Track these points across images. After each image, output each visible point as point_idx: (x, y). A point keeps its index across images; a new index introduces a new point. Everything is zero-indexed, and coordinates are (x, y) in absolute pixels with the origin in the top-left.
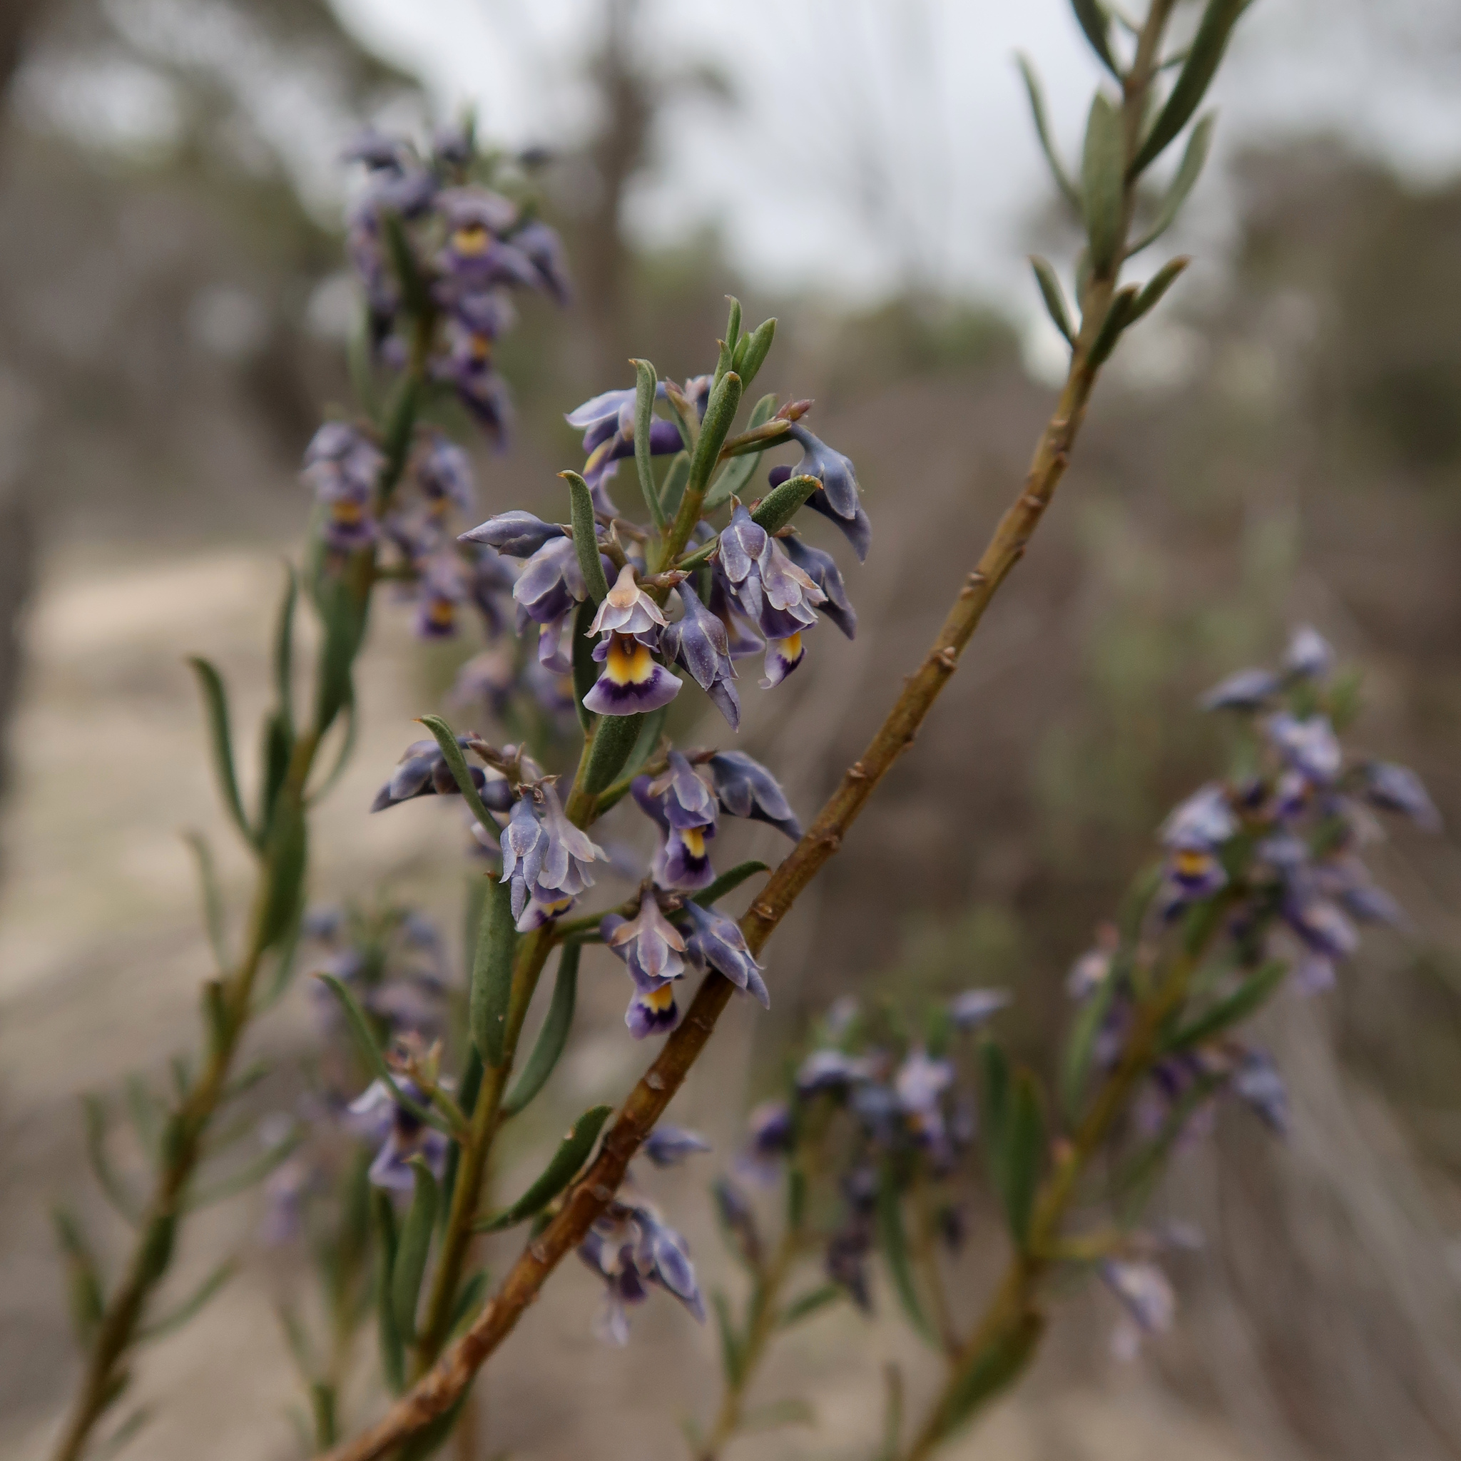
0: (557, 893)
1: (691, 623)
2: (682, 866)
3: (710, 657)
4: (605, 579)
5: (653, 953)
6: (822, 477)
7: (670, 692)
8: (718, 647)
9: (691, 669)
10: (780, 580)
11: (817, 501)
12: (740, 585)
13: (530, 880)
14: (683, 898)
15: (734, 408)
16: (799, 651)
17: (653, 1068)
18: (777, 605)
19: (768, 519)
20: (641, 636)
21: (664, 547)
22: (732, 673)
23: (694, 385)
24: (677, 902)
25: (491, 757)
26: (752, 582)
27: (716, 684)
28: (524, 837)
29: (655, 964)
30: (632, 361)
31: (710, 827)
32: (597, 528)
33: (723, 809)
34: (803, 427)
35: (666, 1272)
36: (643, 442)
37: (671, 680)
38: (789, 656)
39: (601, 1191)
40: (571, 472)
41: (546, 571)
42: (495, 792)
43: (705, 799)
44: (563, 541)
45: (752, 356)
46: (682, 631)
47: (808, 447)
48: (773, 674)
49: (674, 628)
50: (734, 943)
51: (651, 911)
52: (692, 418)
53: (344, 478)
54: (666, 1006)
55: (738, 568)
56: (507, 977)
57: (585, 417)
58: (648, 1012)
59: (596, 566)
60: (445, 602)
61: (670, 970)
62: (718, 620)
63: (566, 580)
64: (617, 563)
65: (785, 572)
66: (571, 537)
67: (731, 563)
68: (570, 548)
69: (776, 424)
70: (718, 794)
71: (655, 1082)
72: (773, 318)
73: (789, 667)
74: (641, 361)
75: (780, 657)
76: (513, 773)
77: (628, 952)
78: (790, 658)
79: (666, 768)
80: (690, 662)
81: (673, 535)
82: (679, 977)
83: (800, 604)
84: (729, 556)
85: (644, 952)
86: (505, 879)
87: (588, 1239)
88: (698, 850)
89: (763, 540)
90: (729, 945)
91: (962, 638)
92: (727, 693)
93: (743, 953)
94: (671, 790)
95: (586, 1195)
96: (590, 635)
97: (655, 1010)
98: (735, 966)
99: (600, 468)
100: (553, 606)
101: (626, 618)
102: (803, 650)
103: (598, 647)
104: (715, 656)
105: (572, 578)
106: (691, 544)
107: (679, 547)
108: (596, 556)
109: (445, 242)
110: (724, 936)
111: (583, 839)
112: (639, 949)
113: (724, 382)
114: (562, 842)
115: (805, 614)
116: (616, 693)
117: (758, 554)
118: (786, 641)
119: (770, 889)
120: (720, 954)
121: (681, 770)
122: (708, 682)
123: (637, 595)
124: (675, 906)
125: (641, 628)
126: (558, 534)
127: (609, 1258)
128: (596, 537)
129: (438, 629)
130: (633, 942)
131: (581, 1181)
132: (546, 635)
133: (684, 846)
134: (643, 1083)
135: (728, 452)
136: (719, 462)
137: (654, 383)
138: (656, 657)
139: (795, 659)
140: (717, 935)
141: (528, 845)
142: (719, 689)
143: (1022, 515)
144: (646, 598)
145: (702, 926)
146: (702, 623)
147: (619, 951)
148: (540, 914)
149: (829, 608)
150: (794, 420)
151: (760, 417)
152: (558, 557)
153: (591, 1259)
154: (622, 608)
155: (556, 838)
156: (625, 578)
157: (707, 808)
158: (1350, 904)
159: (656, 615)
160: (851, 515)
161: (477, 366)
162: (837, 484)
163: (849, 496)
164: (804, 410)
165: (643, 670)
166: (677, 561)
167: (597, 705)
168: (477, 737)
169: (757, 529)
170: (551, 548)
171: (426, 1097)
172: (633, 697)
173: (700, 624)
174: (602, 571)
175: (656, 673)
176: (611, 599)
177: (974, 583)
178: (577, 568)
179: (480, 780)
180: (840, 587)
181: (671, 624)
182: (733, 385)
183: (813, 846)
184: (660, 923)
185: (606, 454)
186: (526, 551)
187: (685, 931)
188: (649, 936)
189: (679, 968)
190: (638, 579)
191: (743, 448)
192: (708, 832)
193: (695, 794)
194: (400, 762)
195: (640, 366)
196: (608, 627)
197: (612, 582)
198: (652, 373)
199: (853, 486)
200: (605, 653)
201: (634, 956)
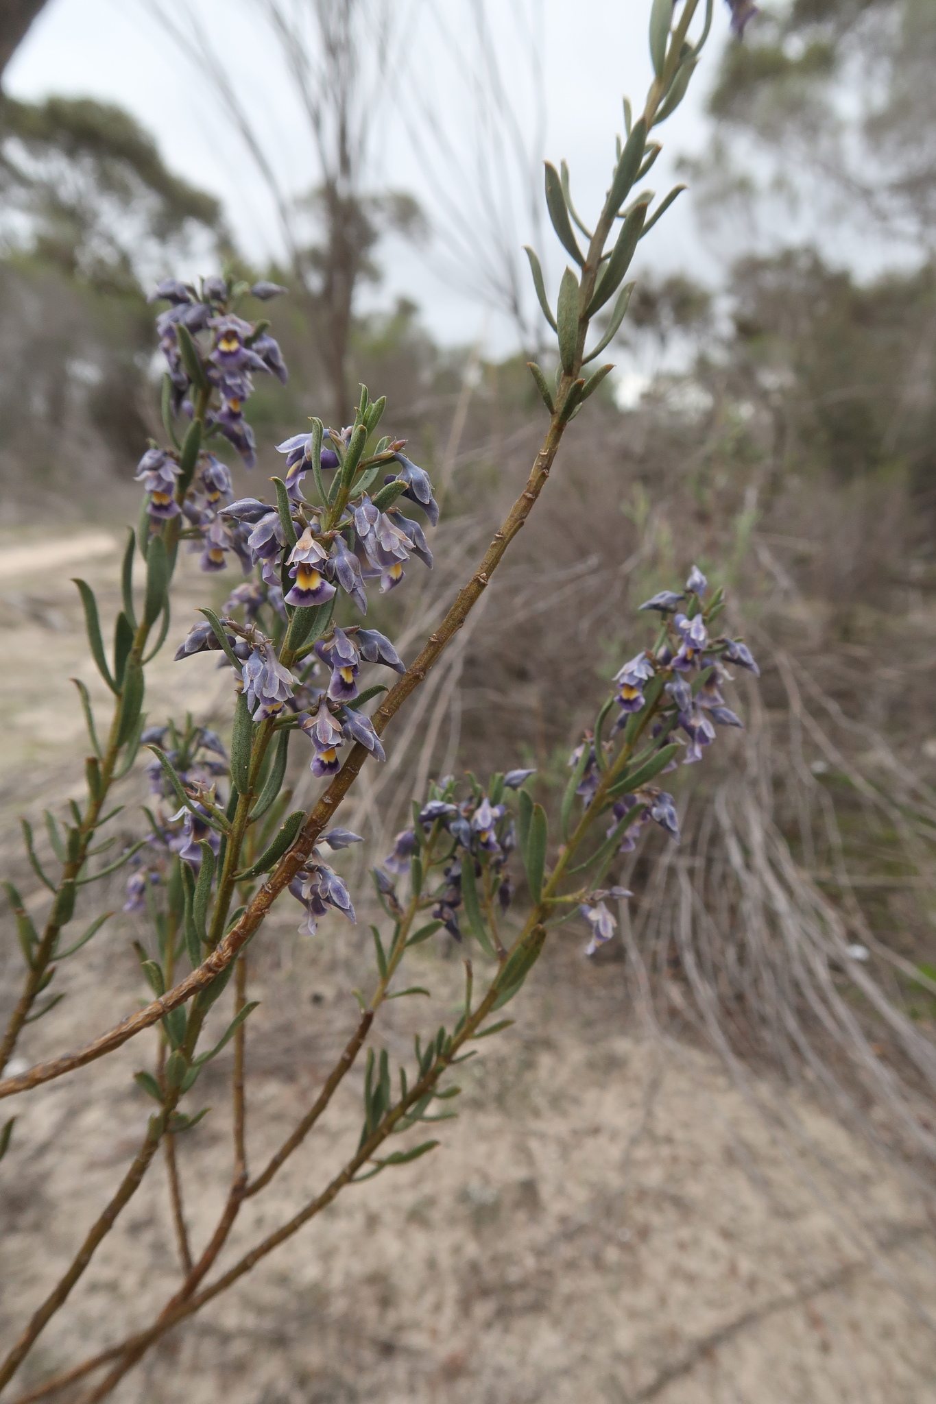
0: (273, 700)
1: (341, 558)
2: (340, 687)
3: (350, 576)
4: (296, 535)
5: (325, 732)
6: (411, 482)
7: (330, 594)
8: (355, 571)
9: (341, 582)
10: (388, 536)
11: (408, 493)
12: (365, 537)
13: (257, 692)
14: (341, 704)
15: (364, 444)
16: (400, 574)
17: (326, 793)
18: (386, 549)
19: (381, 504)
20: (314, 564)
21: (329, 518)
22: (363, 585)
23: (345, 431)
24: (338, 706)
25: (238, 630)
26: (371, 536)
27: (354, 590)
28: (254, 669)
29: (326, 738)
30: (310, 418)
31: (355, 666)
32: (291, 507)
33: (363, 658)
34: (402, 455)
35: (335, 898)
36: (316, 461)
37: (330, 588)
38: (394, 576)
39: (300, 856)
40: (276, 477)
41: (265, 530)
42: (240, 648)
43: (353, 652)
44: (275, 514)
45: (373, 417)
46: (336, 562)
47: (404, 465)
48: (385, 585)
49: (331, 561)
50: (368, 728)
51: (324, 710)
52: (342, 448)
53: (159, 479)
54: (332, 760)
55: (363, 529)
56: (248, 746)
57: (286, 447)
58: (322, 762)
59: (291, 528)
60: (219, 550)
61: (333, 741)
62: (355, 556)
63: (276, 535)
64: (303, 526)
65: (391, 532)
66: (278, 512)
67: (360, 526)
68: (278, 518)
69: (386, 452)
70: (360, 650)
71: (327, 800)
72: (382, 397)
73: (394, 582)
74: (314, 418)
75: (389, 576)
76: (250, 638)
77: (312, 732)
78: (394, 578)
79: (332, 637)
80: (340, 579)
81: (333, 512)
82: (338, 745)
83: (399, 548)
84: (359, 523)
85: (319, 732)
86: (244, 691)
87: (294, 882)
88: (349, 679)
89: (377, 514)
90: (364, 728)
91: (490, 569)
92: (359, 595)
93: (372, 732)
94: (334, 647)
95: (292, 858)
96: (288, 564)
97: (326, 762)
98: (368, 739)
99: (295, 475)
100: (270, 549)
101: (306, 555)
102: (402, 573)
103: (291, 570)
104: (353, 575)
105: (279, 534)
106: (343, 516)
107: (337, 518)
108: (291, 522)
109: (215, 346)
110: (361, 724)
111: (286, 672)
112: (318, 730)
113: (357, 430)
114: (276, 674)
115: (402, 554)
116: (301, 595)
117: (374, 522)
118: (392, 568)
119: (388, 700)
120: (359, 732)
121: (340, 637)
122: (350, 589)
123: (312, 543)
124: (337, 708)
125: (314, 560)
126: (270, 510)
127: (306, 893)
128: (290, 512)
129: (214, 564)
130: (314, 727)
131: (289, 852)
132: (266, 564)
133: (341, 676)
134: (322, 801)
135: (363, 467)
136: (357, 472)
137: (321, 430)
138: (323, 576)
139: (398, 577)
140: (357, 723)
141: (256, 674)
142: (355, 592)
143: (524, 502)
144: (317, 545)
145: (351, 719)
146: (346, 558)
147: (307, 732)
148: (265, 712)
149: (417, 551)
150: (397, 451)
151: (380, 449)
152: (272, 522)
153: (296, 893)
154: (304, 550)
155: (272, 672)
156: (307, 534)
157: (354, 657)
158: (712, 714)
159: (322, 554)
160: (427, 502)
161: (234, 416)
162: (420, 485)
163: (426, 492)
164: (402, 445)
165: (316, 583)
166: (335, 526)
167: (292, 601)
168: (231, 619)
169: (374, 508)
170: (268, 518)
171: (209, 813)
172: (310, 596)
173: (345, 559)
174: (294, 530)
175: (322, 584)
176: (298, 545)
177: (498, 538)
178: (281, 528)
179: (233, 643)
180: (423, 540)
181: (330, 558)
182: (362, 432)
183: (411, 677)
184: (329, 717)
185: (298, 467)
186: (255, 519)
187: (342, 722)
188: (323, 723)
189: (339, 740)
190: (313, 535)
191: (371, 465)
192: (354, 670)
193: (347, 649)
194: (189, 633)
195: (314, 421)
196: (297, 560)
197: (300, 536)
198: (321, 425)
199: (429, 486)
200: (295, 573)
201: (315, 733)
